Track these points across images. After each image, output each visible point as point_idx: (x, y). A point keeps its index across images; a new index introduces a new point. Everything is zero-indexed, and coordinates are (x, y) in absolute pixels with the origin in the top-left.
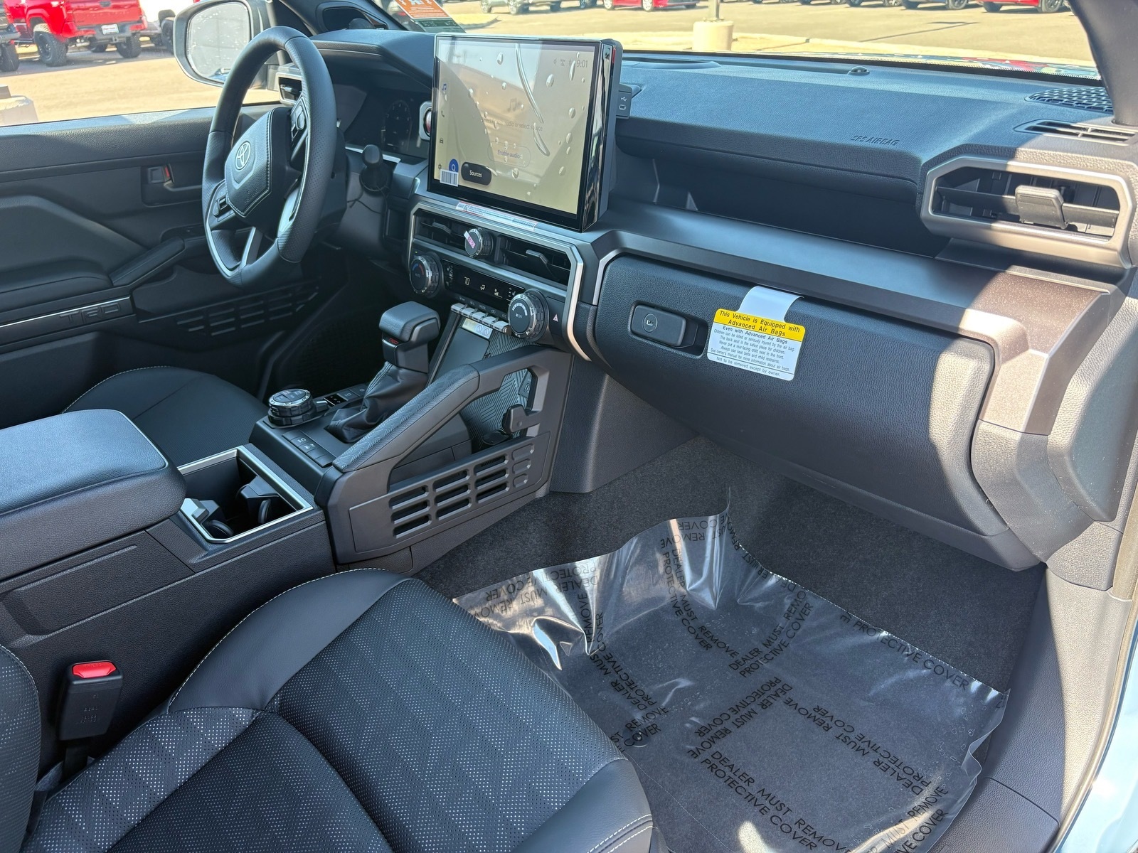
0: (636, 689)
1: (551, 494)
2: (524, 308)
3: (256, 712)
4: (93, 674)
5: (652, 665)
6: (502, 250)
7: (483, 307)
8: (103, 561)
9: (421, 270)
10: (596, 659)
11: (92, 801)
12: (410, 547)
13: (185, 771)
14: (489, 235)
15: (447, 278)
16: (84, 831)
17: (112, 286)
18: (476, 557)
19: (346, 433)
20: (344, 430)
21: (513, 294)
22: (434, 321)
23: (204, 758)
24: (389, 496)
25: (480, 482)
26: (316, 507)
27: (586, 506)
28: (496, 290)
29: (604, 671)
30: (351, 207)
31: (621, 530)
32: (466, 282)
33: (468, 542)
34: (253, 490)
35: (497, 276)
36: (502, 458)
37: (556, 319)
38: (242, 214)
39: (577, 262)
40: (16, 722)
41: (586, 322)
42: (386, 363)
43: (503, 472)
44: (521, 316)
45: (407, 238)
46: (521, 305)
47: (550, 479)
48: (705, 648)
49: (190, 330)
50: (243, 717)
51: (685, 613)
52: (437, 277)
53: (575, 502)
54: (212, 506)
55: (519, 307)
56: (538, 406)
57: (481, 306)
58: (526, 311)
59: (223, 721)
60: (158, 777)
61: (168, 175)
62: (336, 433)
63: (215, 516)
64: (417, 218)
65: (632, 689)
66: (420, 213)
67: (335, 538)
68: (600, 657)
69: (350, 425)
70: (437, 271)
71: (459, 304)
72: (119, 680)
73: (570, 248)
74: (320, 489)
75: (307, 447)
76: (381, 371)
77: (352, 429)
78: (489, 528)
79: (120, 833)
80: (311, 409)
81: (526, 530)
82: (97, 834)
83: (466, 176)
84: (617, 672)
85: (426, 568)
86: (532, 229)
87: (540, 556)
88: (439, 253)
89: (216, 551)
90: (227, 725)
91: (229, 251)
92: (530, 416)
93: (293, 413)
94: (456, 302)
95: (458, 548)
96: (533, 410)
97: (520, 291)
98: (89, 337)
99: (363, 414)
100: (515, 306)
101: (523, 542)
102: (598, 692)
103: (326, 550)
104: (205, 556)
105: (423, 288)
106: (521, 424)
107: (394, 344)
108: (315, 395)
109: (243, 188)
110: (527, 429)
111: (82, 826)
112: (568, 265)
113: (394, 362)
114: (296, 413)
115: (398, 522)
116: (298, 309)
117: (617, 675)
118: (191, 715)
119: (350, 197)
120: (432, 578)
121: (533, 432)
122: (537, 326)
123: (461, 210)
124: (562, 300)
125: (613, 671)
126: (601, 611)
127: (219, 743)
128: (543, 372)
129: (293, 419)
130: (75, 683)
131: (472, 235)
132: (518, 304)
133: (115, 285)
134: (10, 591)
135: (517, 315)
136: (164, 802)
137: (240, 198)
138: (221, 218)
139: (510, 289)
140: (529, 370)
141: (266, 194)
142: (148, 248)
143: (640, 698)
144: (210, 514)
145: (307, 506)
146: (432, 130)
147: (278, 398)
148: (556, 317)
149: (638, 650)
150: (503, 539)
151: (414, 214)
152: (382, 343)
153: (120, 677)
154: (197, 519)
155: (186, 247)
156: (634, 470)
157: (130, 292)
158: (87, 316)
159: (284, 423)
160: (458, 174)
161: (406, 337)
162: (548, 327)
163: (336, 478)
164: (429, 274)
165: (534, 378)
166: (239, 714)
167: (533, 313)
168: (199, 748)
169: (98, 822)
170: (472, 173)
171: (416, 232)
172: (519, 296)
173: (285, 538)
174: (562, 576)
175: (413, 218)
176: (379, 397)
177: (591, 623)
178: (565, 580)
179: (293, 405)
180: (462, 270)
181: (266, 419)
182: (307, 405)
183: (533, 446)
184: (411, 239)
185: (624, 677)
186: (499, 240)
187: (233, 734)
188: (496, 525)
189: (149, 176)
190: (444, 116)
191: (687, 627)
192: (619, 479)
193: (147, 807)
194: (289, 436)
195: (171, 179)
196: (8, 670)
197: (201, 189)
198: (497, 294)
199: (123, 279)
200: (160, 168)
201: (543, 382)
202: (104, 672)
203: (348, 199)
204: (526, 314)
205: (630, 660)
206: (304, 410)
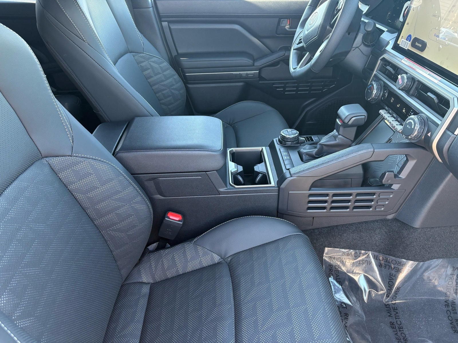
0: (402, 332)
1: (395, 220)
2: (413, 123)
3: (221, 259)
4: (174, 218)
5: (417, 325)
6: (416, 88)
7: (395, 115)
8: (189, 179)
9: (372, 89)
10: (388, 306)
11: (159, 263)
12: (313, 217)
13: (191, 268)
14: (412, 79)
15: (384, 95)
16: (153, 271)
17: (254, 66)
18: (344, 234)
19: (304, 157)
20: (303, 155)
21: (412, 114)
22: (363, 117)
23: (198, 267)
24: (309, 193)
25: (357, 201)
26: (276, 186)
27: (412, 234)
28: (404, 109)
29: (389, 314)
30: (353, 50)
31: (429, 253)
32: (391, 100)
33: (343, 225)
34: (259, 168)
35: (407, 102)
36: (374, 194)
37: (429, 134)
38: (305, 46)
39: (454, 107)
40: (141, 226)
41: (446, 143)
42: (335, 130)
43: (372, 201)
44: (409, 127)
45: (373, 70)
46: (412, 121)
47: (397, 213)
48: (454, 332)
49: (277, 89)
50: (217, 259)
51: (450, 308)
52: (379, 94)
53: (406, 229)
54: (241, 169)
55: (411, 122)
56: (403, 175)
57: (394, 115)
58: (413, 126)
59: (209, 256)
60: (181, 265)
61: (289, 23)
62: (300, 155)
63: (240, 174)
64: (382, 62)
65: (400, 331)
66: (384, 60)
67: (279, 201)
68: (390, 307)
69: (307, 154)
70: (380, 91)
71: (384, 110)
72: (180, 224)
73: (454, 98)
74: (281, 178)
75: (285, 158)
76: (331, 133)
77: (307, 156)
78: (355, 223)
79: (163, 278)
80: (296, 140)
81: (374, 231)
82: (157, 275)
83: (413, 45)
84: (396, 318)
85: (318, 229)
86: (436, 81)
87: (377, 246)
88: (384, 82)
89: (230, 189)
90: (209, 258)
91: (297, 60)
92: (397, 179)
93: (288, 140)
94: (383, 108)
95: (337, 226)
96: (400, 176)
97: (415, 113)
98: (241, 84)
99: (314, 151)
100: (409, 121)
101: (371, 237)
102: (381, 323)
103: (275, 204)
104: (226, 190)
105: (369, 98)
106: (389, 181)
107: (340, 123)
108: (300, 134)
109: (308, 34)
110: (393, 184)
111: (153, 269)
112: (448, 107)
113: (338, 131)
114: (289, 140)
115: (310, 205)
116: (324, 90)
117: (395, 320)
118: (200, 248)
119: (355, 45)
120: (319, 234)
121: (395, 187)
122: (417, 135)
123: (404, 62)
124: (437, 125)
125: (394, 317)
126: (400, 286)
127: (205, 264)
128: (413, 159)
129: (287, 143)
130: (166, 219)
131: (403, 78)
132: (410, 121)
133: (255, 65)
134: (156, 178)
135: (408, 126)
136: (180, 275)
137: (306, 39)
138: (298, 45)
139: (411, 111)
140: (406, 155)
141: (316, 38)
142: (273, 52)
143: (402, 338)
144: (238, 172)
145: (273, 184)
146: (405, 17)
147: (285, 132)
148: (430, 133)
149: (413, 313)
150: (360, 231)
151: (380, 60)
152: (336, 120)
153: (181, 223)
154: (231, 173)
155: (286, 55)
156: (451, 227)
157: (260, 70)
158: (242, 76)
159: (283, 143)
160: (410, 43)
161: (346, 121)
162: (423, 137)
163: (288, 177)
164: (375, 92)
165: (407, 160)
166: (215, 257)
167: (417, 127)
168: (198, 262)
169: (158, 271)
170: (417, 44)
171: (378, 69)
172: (412, 116)
173: (259, 194)
174: (385, 261)
175: (379, 61)
176: (325, 145)
177: (392, 289)
178: (386, 263)
179: (289, 137)
180: (392, 94)
181: (277, 139)
182: (295, 139)
183: (393, 194)
184: (375, 72)
185: (399, 322)
186: (417, 83)
187: (211, 263)
188: (360, 223)
189: (281, 22)
190: (413, 10)
191: (448, 315)
192: (439, 227)
193: (174, 274)
194: (282, 150)
195: (289, 25)
196: (143, 207)
197: (296, 31)
198: (404, 111)
199: (258, 64)
200: (286, 20)
201: (411, 164)
202: (177, 219)
203: (353, 46)
204: (413, 127)
205: (406, 316)
206: (293, 140)
